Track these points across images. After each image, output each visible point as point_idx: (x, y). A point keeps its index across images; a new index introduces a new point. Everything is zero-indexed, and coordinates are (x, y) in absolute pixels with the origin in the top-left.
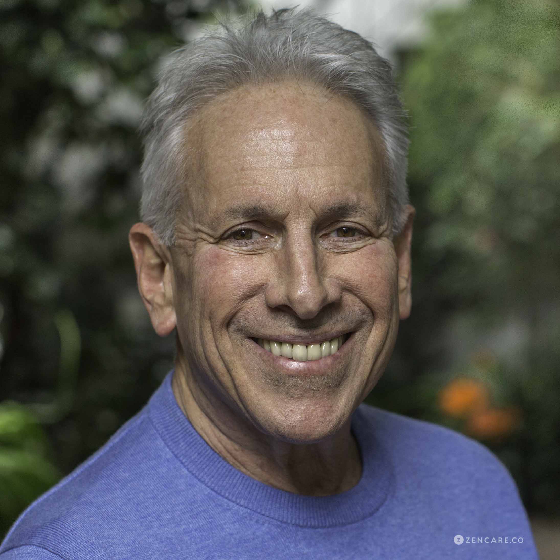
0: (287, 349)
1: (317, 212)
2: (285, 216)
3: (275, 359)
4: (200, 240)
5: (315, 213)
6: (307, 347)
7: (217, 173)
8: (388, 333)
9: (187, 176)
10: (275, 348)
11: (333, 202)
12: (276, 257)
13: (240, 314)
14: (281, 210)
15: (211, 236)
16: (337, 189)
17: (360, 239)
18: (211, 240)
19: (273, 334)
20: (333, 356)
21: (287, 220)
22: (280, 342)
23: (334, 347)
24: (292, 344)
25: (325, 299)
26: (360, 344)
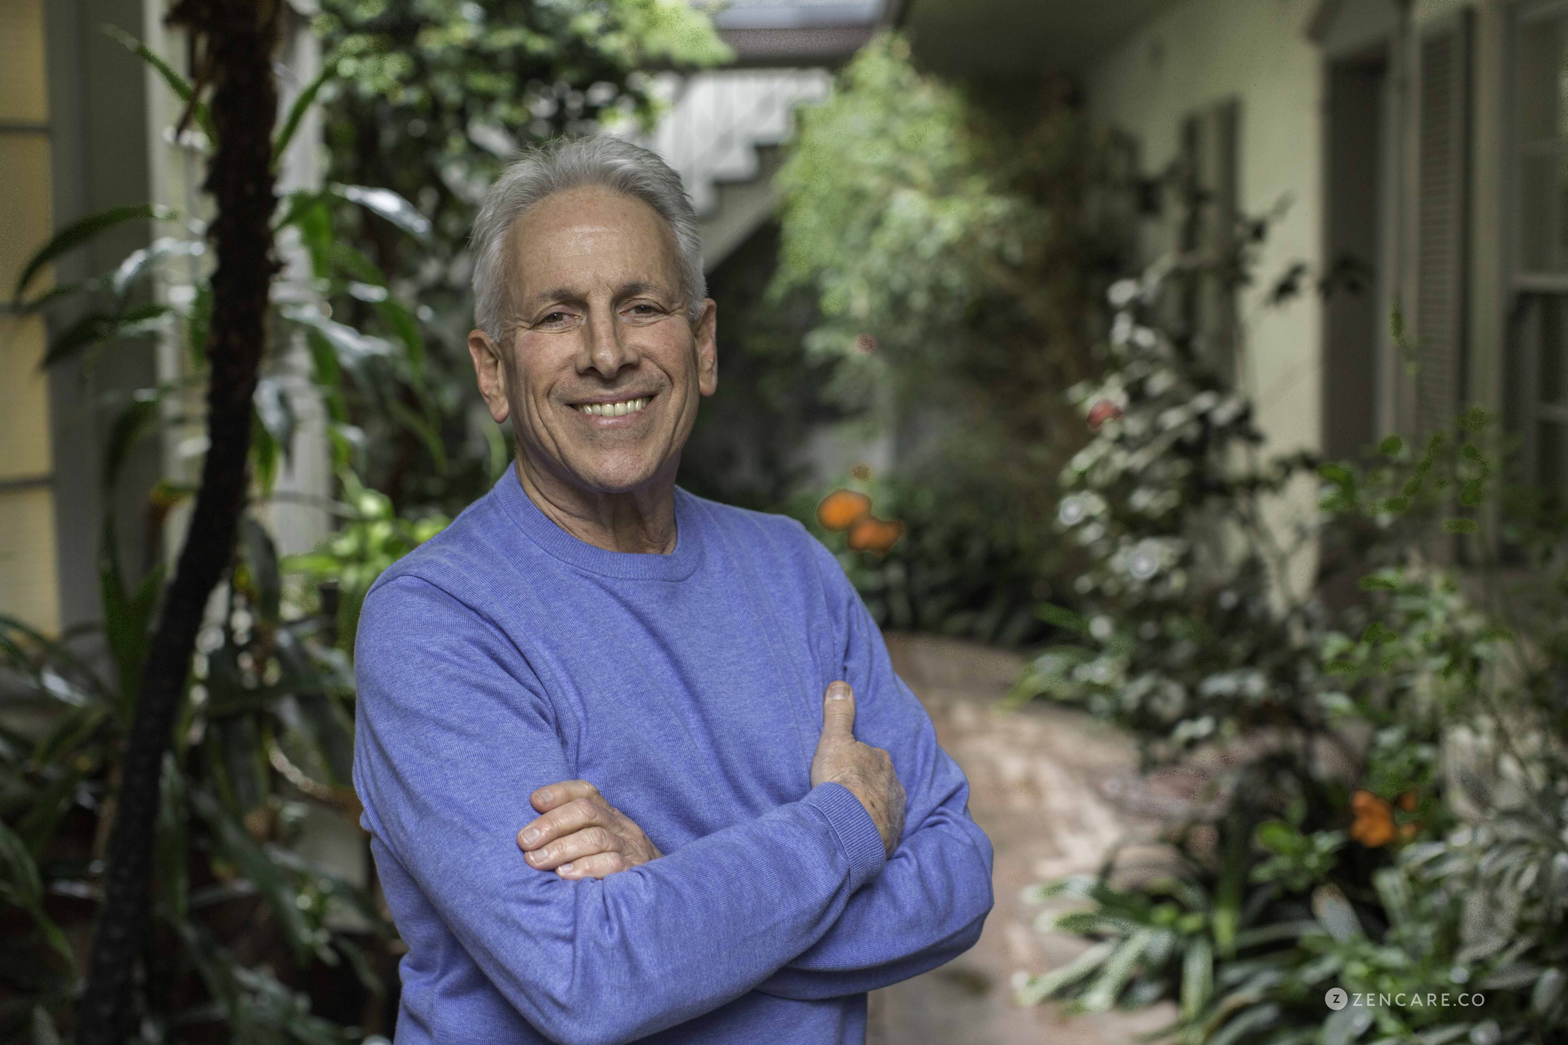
0: (597, 408)
1: (613, 289)
2: (586, 294)
3: (588, 417)
4: (519, 328)
5: (613, 291)
6: (614, 405)
7: (528, 265)
8: (686, 397)
9: (506, 274)
10: (589, 409)
11: (626, 280)
12: (582, 331)
13: (558, 384)
14: (582, 289)
15: (528, 322)
16: (630, 270)
17: (655, 315)
18: (528, 326)
19: (584, 397)
20: (637, 412)
21: (588, 298)
22: (591, 404)
23: (638, 404)
24: (601, 404)
25: (622, 359)
26: (661, 405)
